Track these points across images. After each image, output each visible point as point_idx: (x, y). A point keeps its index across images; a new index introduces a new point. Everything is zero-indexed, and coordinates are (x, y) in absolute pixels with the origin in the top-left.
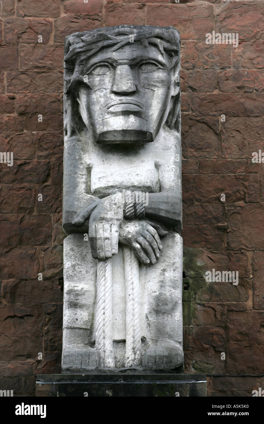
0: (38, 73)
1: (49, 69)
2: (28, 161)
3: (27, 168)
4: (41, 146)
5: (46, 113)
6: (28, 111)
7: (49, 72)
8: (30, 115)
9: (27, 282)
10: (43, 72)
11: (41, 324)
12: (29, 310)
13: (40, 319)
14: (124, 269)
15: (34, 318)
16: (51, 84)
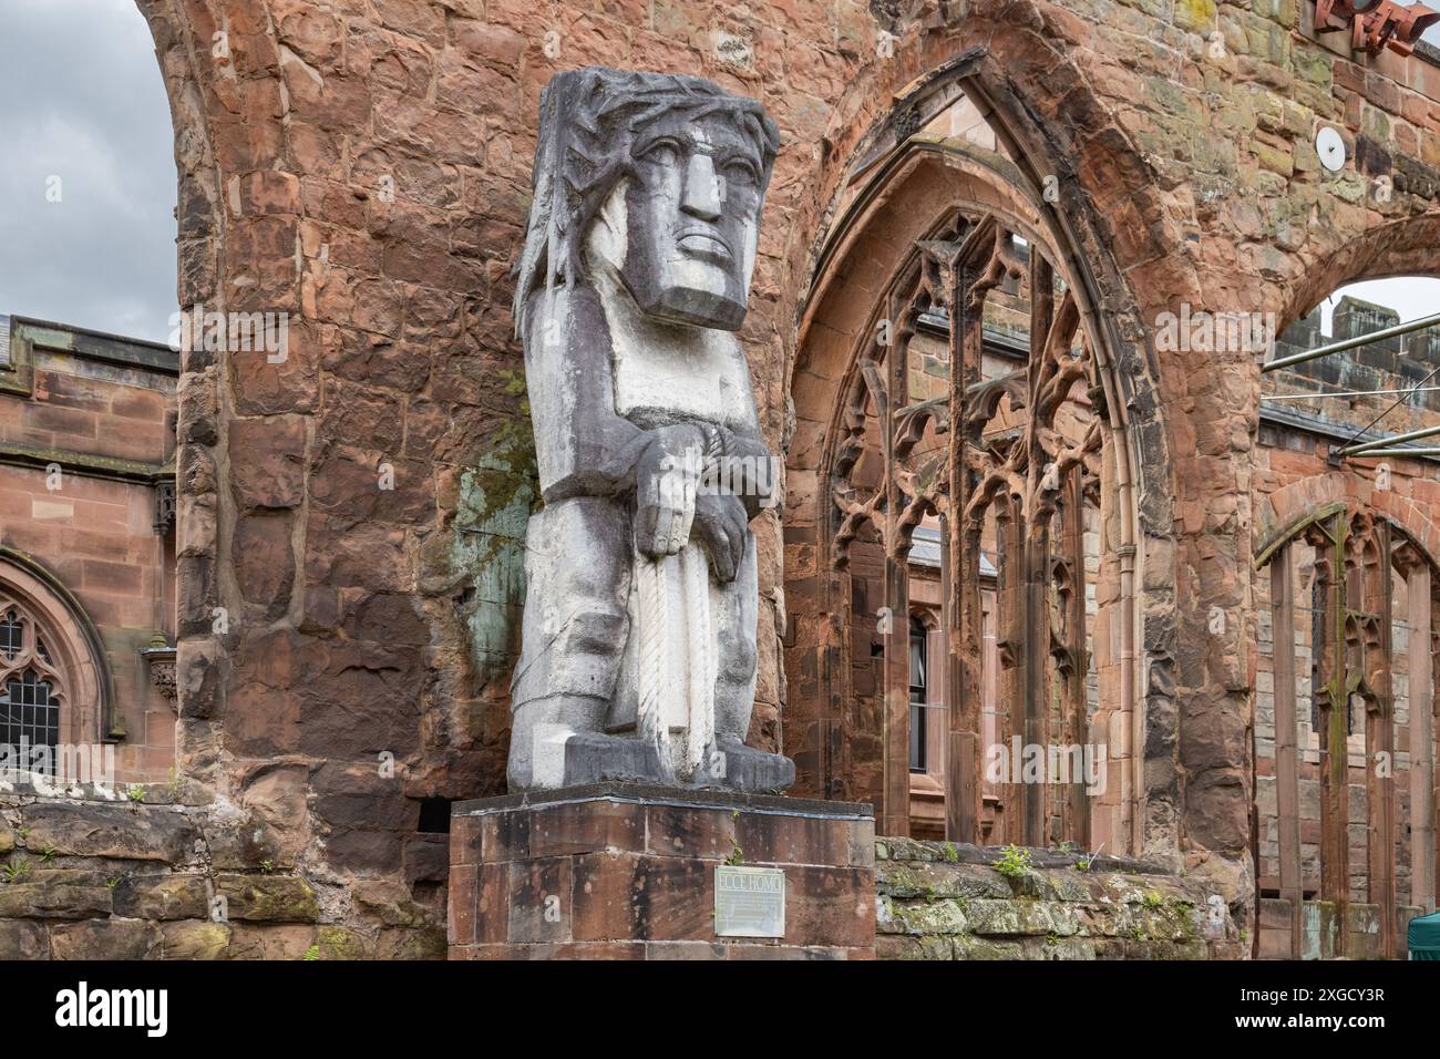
0: (407, 157)
1: (427, 153)
2: (390, 341)
3: (388, 354)
4: (413, 314)
5: (423, 246)
6: (391, 232)
7: (425, 161)
8: (393, 243)
9: (389, 598)
10: (414, 158)
11: (417, 690)
12: (391, 657)
13: (412, 678)
14: (683, 582)
15: (400, 674)
16: (429, 186)
